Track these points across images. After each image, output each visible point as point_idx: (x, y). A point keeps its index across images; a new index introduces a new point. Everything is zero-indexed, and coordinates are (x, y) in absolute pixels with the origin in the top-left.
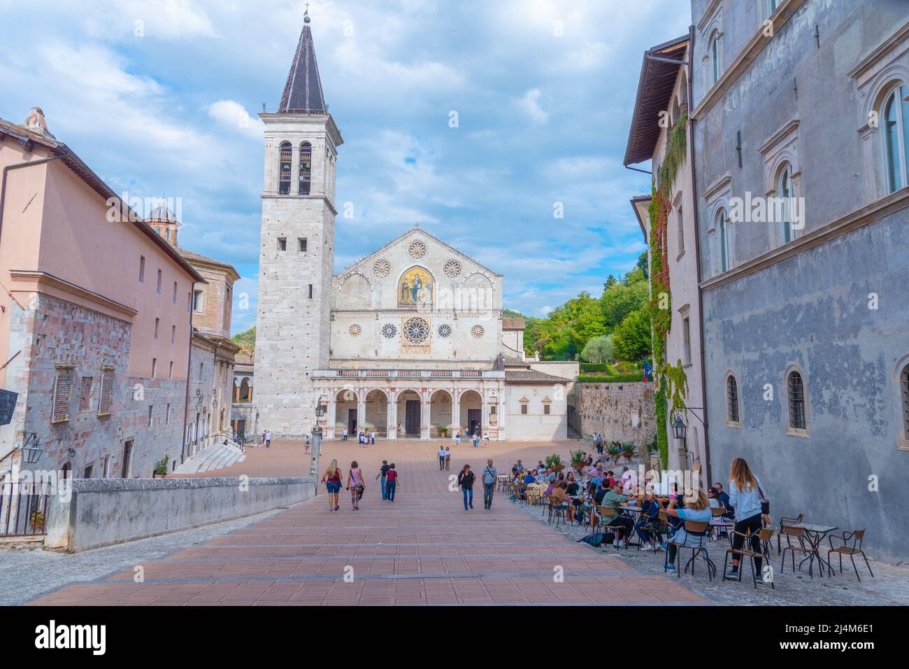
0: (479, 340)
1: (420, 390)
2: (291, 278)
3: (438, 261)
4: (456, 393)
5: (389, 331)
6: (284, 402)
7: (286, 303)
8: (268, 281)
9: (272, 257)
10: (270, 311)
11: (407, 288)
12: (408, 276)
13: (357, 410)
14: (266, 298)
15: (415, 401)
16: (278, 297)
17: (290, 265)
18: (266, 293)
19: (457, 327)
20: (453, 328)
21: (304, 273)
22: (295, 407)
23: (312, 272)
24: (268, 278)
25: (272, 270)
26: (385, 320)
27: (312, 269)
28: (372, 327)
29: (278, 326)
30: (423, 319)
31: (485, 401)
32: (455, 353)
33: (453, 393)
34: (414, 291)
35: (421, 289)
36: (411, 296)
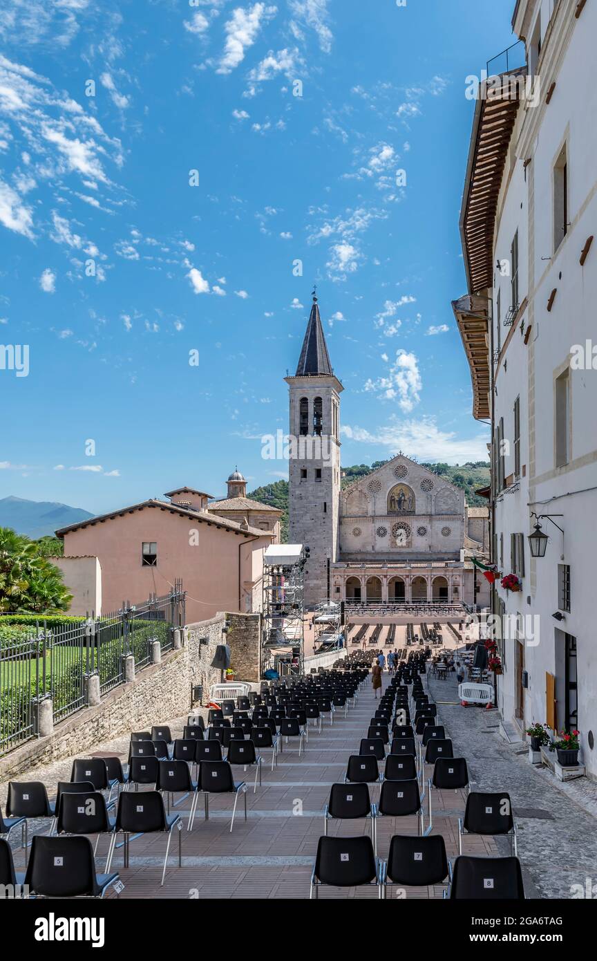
0: (446, 538)
1: (405, 577)
2: (311, 498)
3: (417, 479)
4: (429, 579)
5: (381, 532)
6: (310, 585)
7: (308, 516)
8: (295, 501)
9: (298, 483)
10: (298, 521)
11: (394, 500)
12: (394, 491)
13: (360, 589)
14: (295, 512)
15: (401, 582)
16: (302, 512)
17: (311, 489)
18: (294, 509)
19: (431, 528)
20: (429, 529)
21: (320, 494)
22: (318, 589)
23: (325, 494)
24: (295, 498)
25: (298, 492)
26: (378, 524)
27: (325, 491)
28: (368, 529)
29: (303, 533)
30: (406, 522)
31: (450, 583)
32: (430, 547)
33: (427, 578)
34: (400, 502)
35: (405, 500)
36: (397, 506)
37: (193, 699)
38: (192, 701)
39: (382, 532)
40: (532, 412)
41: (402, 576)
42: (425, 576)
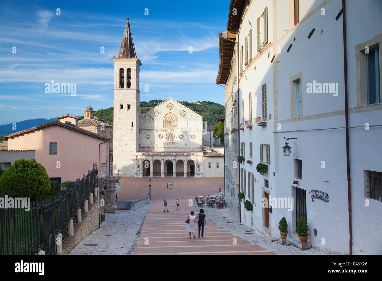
0: (194, 140)
2: (125, 120)
3: (179, 111)
6: (124, 164)
7: (123, 129)
9: (118, 112)
10: (118, 131)
13: (150, 166)
15: (170, 163)
16: (120, 127)
17: (125, 115)
18: (116, 125)
20: (184, 135)
21: (130, 117)
23: (133, 117)
24: (117, 119)
25: (118, 116)
26: (159, 133)
29: (121, 137)
30: (173, 132)
31: (196, 163)
32: (185, 145)
33: (184, 161)
34: (170, 122)
35: (172, 121)
36: (168, 124)
37: (101, 221)
38: (100, 222)
39: (161, 137)
40: (276, 92)
41: (172, 159)
42: (183, 159)
